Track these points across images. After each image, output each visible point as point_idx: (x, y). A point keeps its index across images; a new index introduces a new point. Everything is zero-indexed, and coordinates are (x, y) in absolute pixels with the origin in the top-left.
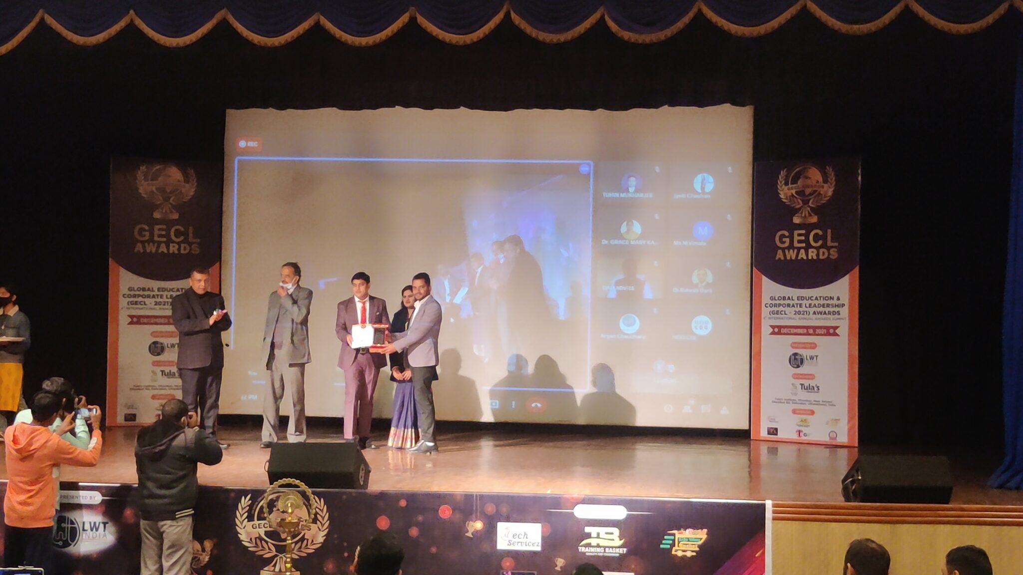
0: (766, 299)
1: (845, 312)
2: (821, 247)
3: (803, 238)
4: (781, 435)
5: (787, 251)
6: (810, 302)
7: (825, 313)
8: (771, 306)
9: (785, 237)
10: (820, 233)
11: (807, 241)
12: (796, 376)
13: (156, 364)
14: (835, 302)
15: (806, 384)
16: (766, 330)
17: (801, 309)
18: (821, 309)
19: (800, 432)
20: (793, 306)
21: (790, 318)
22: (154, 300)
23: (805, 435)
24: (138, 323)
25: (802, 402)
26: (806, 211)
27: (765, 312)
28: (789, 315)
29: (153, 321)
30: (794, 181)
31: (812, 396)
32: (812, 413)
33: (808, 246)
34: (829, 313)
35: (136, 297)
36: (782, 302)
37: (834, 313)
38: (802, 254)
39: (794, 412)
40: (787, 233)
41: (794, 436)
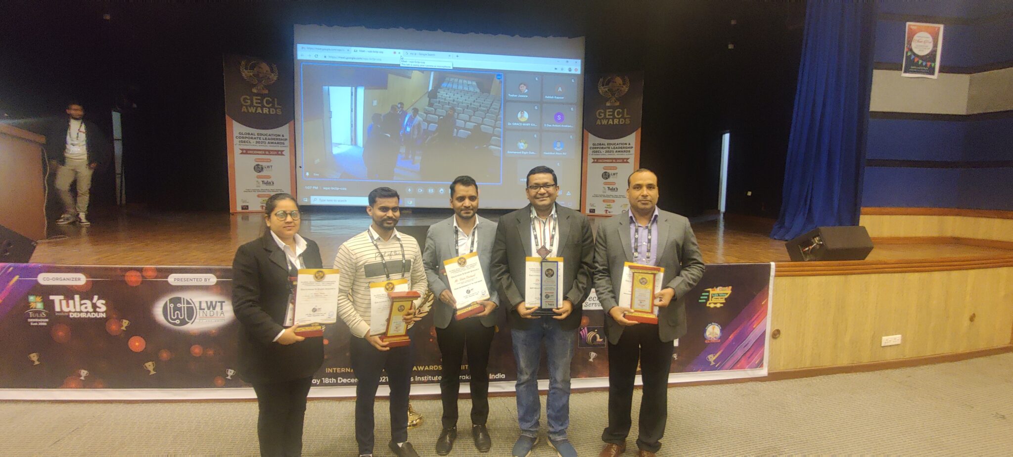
0: (590, 145)
1: (633, 151)
2: (621, 117)
3: (611, 113)
4: (597, 213)
5: (602, 120)
6: (614, 146)
7: (622, 152)
8: (593, 148)
9: (602, 113)
10: (621, 110)
11: (613, 115)
12: (606, 184)
13: (259, 177)
14: (628, 146)
15: (611, 187)
16: (590, 160)
17: (609, 150)
18: (620, 150)
19: (607, 211)
20: (605, 148)
21: (604, 155)
22: (255, 140)
23: (609, 212)
24: (246, 153)
25: (608, 196)
26: (613, 99)
27: (590, 151)
28: (603, 153)
29: (255, 152)
30: (607, 84)
31: (613, 193)
32: (614, 201)
33: (614, 118)
34: (624, 151)
35: (243, 138)
36: (599, 146)
37: (627, 151)
38: (611, 122)
39: (604, 201)
40: (603, 111)
41: (604, 213)
